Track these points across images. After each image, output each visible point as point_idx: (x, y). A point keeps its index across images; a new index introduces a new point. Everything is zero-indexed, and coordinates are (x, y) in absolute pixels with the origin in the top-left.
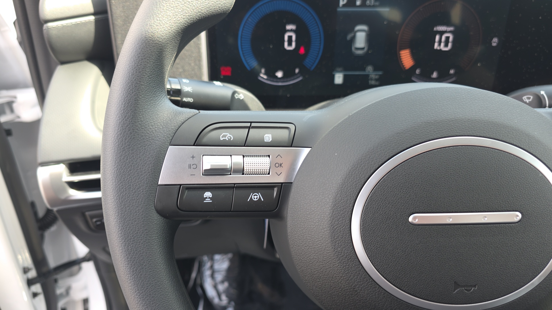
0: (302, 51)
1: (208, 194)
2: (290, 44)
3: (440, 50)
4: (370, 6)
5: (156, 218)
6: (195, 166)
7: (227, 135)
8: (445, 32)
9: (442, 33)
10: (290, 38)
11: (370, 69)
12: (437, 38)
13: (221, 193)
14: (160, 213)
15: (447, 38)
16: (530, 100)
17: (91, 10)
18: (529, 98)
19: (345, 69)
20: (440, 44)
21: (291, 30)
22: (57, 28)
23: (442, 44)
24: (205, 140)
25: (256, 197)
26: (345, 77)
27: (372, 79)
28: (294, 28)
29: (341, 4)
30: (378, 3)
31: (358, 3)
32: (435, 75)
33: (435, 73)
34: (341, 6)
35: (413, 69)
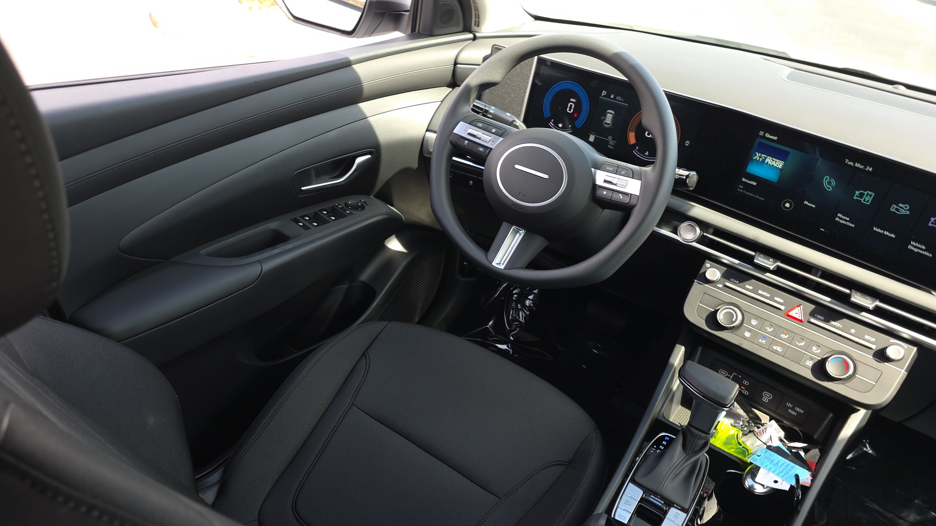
0: (576, 115)
1: (466, 142)
2: (570, 110)
4: (618, 100)
6: (466, 131)
7: (480, 125)
10: (571, 105)
11: (610, 137)
13: (471, 143)
14: (451, 143)
19: (596, 134)
24: (473, 123)
25: (481, 149)
26: (595, 138)
27: (610, 145)
28: (574, 101)
29: (603, 94)
30: (622, 100)
31: (612, 97)
32: (647, 153)
33: (647, 152)
34: (602, 95)
35: (634, 145)
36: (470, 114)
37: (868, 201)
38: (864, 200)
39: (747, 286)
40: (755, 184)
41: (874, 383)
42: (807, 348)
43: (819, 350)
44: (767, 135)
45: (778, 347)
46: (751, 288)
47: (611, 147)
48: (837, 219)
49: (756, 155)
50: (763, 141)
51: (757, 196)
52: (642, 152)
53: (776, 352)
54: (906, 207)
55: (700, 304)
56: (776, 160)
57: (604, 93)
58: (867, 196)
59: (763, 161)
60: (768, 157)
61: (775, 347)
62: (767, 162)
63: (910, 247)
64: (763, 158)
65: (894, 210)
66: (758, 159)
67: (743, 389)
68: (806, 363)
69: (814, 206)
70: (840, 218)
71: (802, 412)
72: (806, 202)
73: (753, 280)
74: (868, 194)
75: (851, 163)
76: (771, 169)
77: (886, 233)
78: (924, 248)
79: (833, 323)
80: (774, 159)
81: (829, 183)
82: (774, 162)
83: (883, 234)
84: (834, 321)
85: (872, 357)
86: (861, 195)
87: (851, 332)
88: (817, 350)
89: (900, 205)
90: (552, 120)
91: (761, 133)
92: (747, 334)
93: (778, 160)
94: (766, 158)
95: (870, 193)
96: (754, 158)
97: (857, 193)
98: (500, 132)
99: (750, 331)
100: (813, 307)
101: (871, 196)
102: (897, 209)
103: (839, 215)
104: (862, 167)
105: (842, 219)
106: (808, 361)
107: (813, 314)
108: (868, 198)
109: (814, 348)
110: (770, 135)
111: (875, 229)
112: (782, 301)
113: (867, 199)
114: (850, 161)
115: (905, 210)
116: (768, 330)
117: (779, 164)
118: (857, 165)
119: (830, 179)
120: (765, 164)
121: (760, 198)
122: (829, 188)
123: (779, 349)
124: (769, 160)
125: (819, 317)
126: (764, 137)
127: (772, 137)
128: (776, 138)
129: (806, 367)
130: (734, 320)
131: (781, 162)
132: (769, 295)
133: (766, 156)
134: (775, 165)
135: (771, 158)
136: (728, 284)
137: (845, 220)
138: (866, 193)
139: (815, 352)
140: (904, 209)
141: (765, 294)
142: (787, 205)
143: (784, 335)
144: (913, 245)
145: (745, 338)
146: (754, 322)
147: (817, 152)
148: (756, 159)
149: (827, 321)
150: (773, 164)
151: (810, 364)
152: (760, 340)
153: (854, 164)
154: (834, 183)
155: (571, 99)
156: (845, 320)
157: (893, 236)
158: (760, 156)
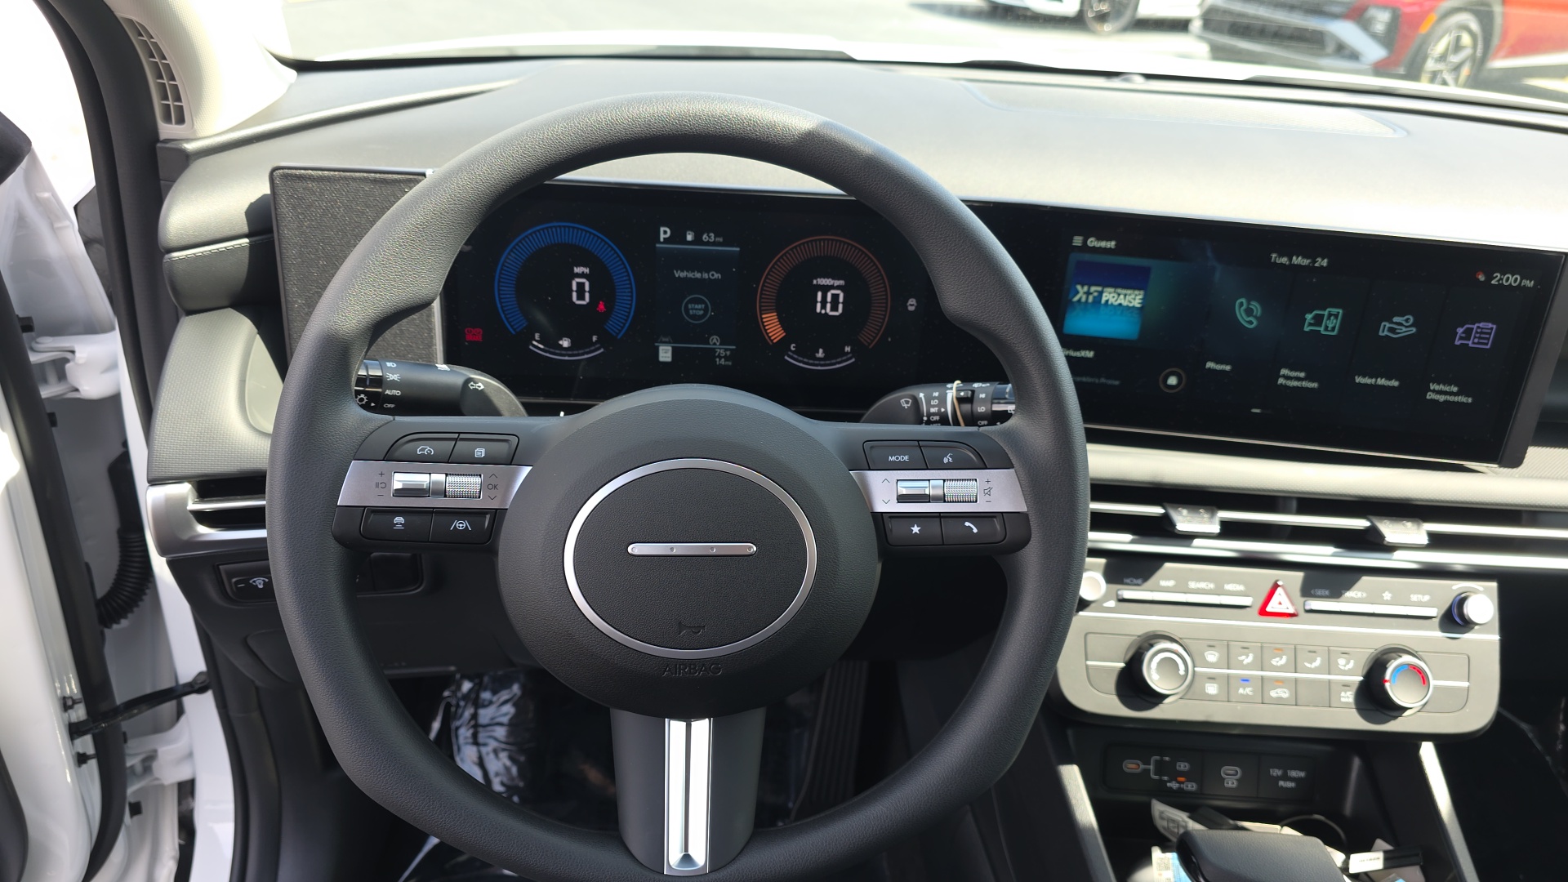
0: (601, 307)
1: (399, 520)
2: (581, 297)
3: (826, 313)
4: (708, 244)
5: (333, 547)
6: (383, 485)
7: (426, 449)
8: (832, 287)
9: (825, 289)
10: (581, 286)
11: (715, 339)
12: (819, 294)
13: (417, 519)
14: (339, 539)
15: (835, 297)
16: (909, 405)
17: (245, 229)
18: (907, 402)
19: (674, 340)
20: (824, 306)
21: (582, 275)
22: (186, 260)
23: (829, 306)
24: (397, 454)
25: (461, 525)
26: (675, 352)
27: (720, 358)
28: (587, 271)
29: (662, 237)
30: (721, 240)
31: (689, 237)
32: (821, 354)
33: (821, 351)
34: (662, 240)
35: (784, 344)
36: (370, 427)
37: (1333, 329)
38: (1326, 328)
39: (1163, 583)
40: (1090, 354)
41: (1466, 684)
42: (1329, 667)
43: (1352, 662)
44: (1092, 242)
45: (1279, 690)
46: (1171, 583)
47: (723, 362)
48: (1281, 381)
49: (1077, 292)
50: (1087, 257)
51: (1103, 380)
52: (807, 353)
53: (1279, 702)
54: (1407, 320)
55: (1089, 663)
56: (1124, 291)
57: (665, 232)
58: (1329, 318)
60: (1106, 289)
61: (1273, 694)
62: (1107, 301)
63: (1430, 396)
64: (1096, 294)
65: (1386, 333)
66: (1083, 300)
67: (1183, 783)
68: (1343, 700)
69: (1228, 368)
70: (1288, 378)
71: (1302, 774)
72: (1210, 365)
73: (1168, 565)
74: (1330, 315)
75: (1284, 260)
76: (1119, 312)
77: (1381, 382)
78: (1455, 389)
79: (1349, 594)
80: (1119, 291)
81: (1249, 312)
82: (1122, 296)
83: (1376, 386)
84: (1348, 588)
85: (1439, 634)
86: (1318, 320)
87: (1385, 598)
88: (1348, 663)
89: (1396, 319)
90: (537, 336)
91: (1078, 241)
92: (1212, 689)
93: (1129, 292)
94: (1101, 293)
95: (1334, 311)
96: (1076, 299)
97: (1309, 317)
98: (502, 449)
99: (1212, 678)
100: (1299, 576)
101: (1336, 316)
102: (1392, 330)
103: (1284, 371)
104: (1306, 262)
105: (1291, 378)
106: (1343, 694)
107: (1307, 591)
108: (1332, 322)
109: (1341, 661)
110: (1099, 239)
111: (1359, 380)
112: (1241, 588)
113: (1330, 326)
114: (1281, 255)
115: (1407, 327)
116: (1245, 663)
117: (1133, 299)
118: (1298, 260)
119: (1249, 303)
120: (1102, 308)
121: (1110, 382)
122: (1251, 323)
123: (1283, 693)
124: (1110, 296)
125: (1319, 592)
126: (1084, 248)
127: (1103, 244)
128: (1112, 244)
129: (1345, 706)
130: (1182, 672)
131: (1137, 292)
132: (1211, 586)
133: (1099, 289)
134: (1125, 303)
135: (1112, 290)
136: (1128, 594)
137: (1298, 379)
138: (1326, 313)
139: (1347, 668)
140: (1403, 326)
141: (1202, 585)
142: (1173, 381)
143: (1278, 659)
144: (1434, 391)
145: (1211, 698)
146: (1212, 656)
147: (1209, 254)
148: (1079, 300)
149: (1336, 594)
150: (1119, 302)
151: (1349, 697)
152: (1241, 691)
153: (1291, 259)
154: (1256, 307)
155: (573, 270)
156: (1366, 580)
157: (1394, 383)
158: (1088, 293)
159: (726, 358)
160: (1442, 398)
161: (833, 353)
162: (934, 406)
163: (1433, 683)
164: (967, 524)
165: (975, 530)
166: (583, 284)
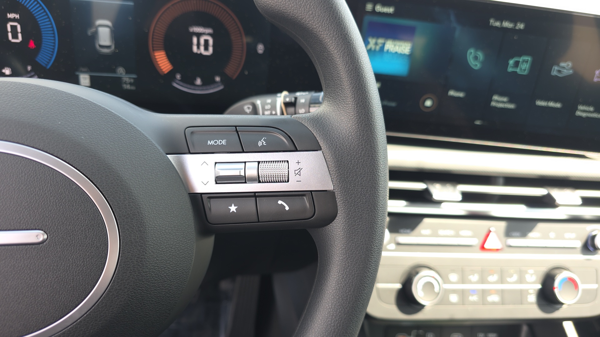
0: (32, 45)
2: (15, 36)
3: (201, 54)
8: (204, 34)
9: (199, 35)
10: (14, 28)
11: (121, 71)
12: (195, 40)
15: (206, 42)
16: (250, 109)
19: (90, 69)
20: (199, 48)
21: (14, 20)
23: (202, 48)
26: (92, 79)
27: (125, 83)
28: (17, 16)
32: (199, 82)
33: (199, 80)
35: (171, 74)
37: (525, 70)
38: (521, 70)
39: (423, 231)
41: (596, 286)
42: (521, 280)
44: (379, 8)
45: (493, 297)
46: (428, 231)
47: (128, 87)
48: (493, 103)
49: (370, 44)
50: (376, 19)
52: (189, 80)
53: (493, 303)
54: (569, 65)
56: (399, 43)
58: (523, 63)
59: (382, 48)
61: (489, 299)
62: (388, 50)
63: (578, 113)
64: (381, 45)
65: (555, 73)
66: (373, 49)
68: (530, 300)
69: (462, 95)
70: (497, 101)
72: (451, 93)
73: (425, 221)
74: (523, 61)
75: (498, 24)
76: (396, 58)
77: (551, 104)
78: (592, 109)
79: (531, 235)
80: (396, 42)
81: (476, 58)
82: (398, 46)
83: (547, 107)
84: (530, 231)
85: (581, 257)
86: (517, 64)
89: (562, 64)
91: (369, 7)
92: (454, 298)
93: (402, 43)
94: (384, 44)
95: (526, 58)
97: (511, 62)
99: (454, 291)
100: (502, 225)
101: (527, 62)
102: (559, 71)
103: (495, 97)
104: (511, 25)
105: (499, 102)
106: (530, 297)
107: (508, 233)
108: (524, 65)
109: (528, 276)
110: (383, 7)
111: (538, 103)
112: (469, 233)
113: (523, 68)
114: (496, 21)
116: (473, 280)
117: (405, 48)
118: (507, 24)
119: (476, 53)
120: (385, 55)
122: (476, 65)
123: (495, 298)
124: (390, 46)
125: (515, 234)
126: (374, 12)
127: (386, 10)
128: (390, 10)
131: (407, 44)
132: (452, 233)
134: (399, 51)
135: (391, 43)
136: (402, 240)
137: (504, 102)
138: (521, 60)
139: (532, 280)
140: (567, 68)
141: (447, 233)
142: (428, 103)
143: (492, 277)
144: (580, 110)
145: (453, 304)
146: (453, 277)
147: (453, 18)
148: (371, 49)
149: (524, 235)
150: (395, 50)
151: (532, 298)
152: (471, 298)
153: (502, 23)
154: (480, 55)
155: (7, 16)
156: (540, 225)
157: (558, 105)
158: (376, 44)
159: (131, 84)
160: (584, 115)
161: (208, 82)
162: (267, 110)
163: (581, 286)
164: (280, 202)
165: (287, 208)
166: (16, 27)
